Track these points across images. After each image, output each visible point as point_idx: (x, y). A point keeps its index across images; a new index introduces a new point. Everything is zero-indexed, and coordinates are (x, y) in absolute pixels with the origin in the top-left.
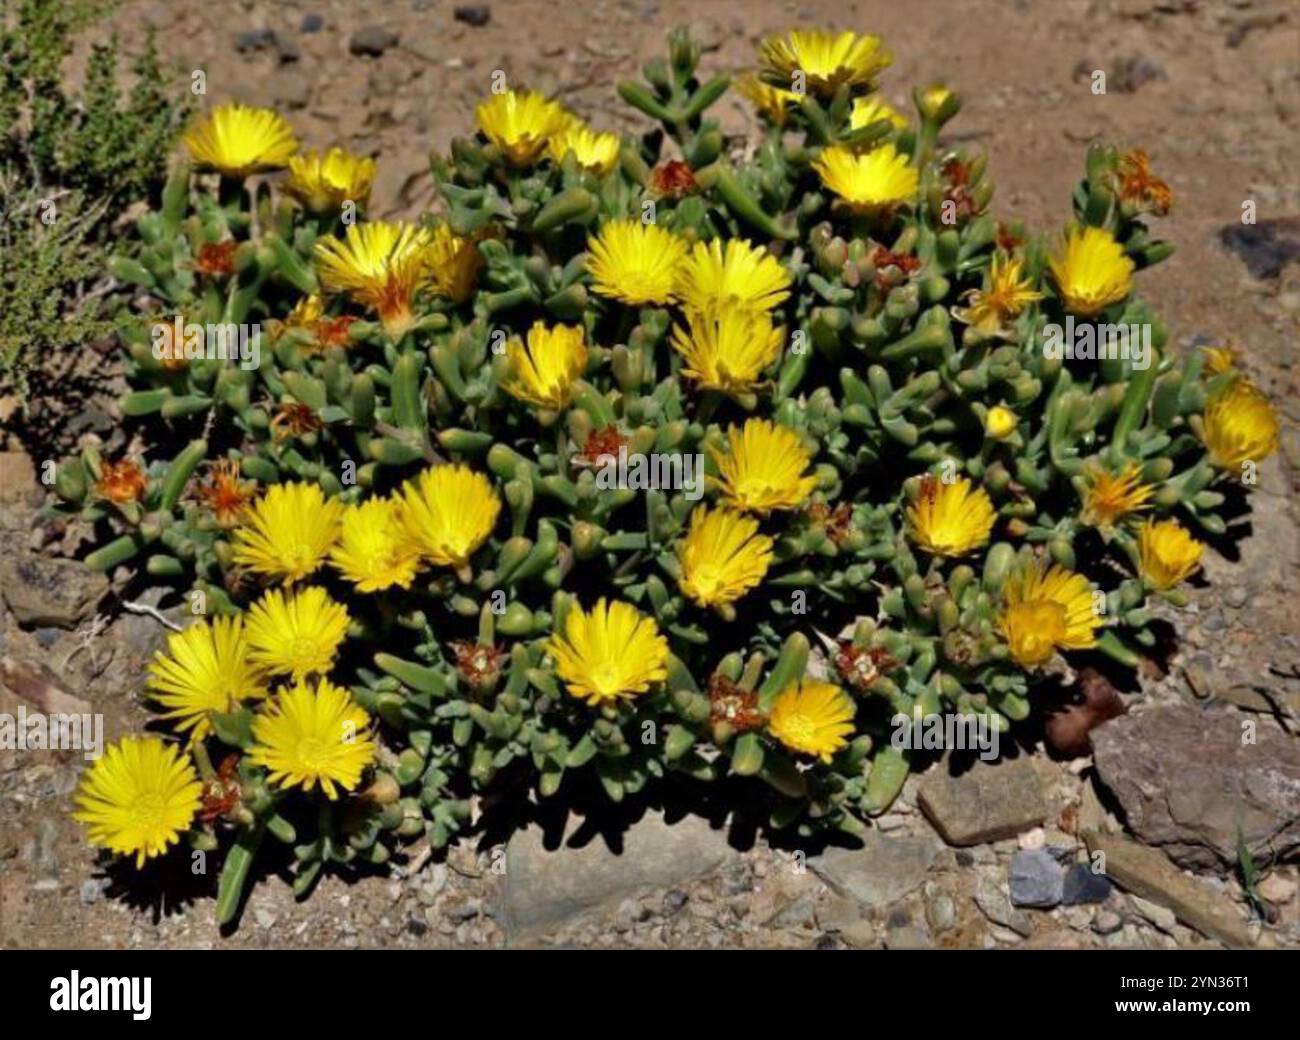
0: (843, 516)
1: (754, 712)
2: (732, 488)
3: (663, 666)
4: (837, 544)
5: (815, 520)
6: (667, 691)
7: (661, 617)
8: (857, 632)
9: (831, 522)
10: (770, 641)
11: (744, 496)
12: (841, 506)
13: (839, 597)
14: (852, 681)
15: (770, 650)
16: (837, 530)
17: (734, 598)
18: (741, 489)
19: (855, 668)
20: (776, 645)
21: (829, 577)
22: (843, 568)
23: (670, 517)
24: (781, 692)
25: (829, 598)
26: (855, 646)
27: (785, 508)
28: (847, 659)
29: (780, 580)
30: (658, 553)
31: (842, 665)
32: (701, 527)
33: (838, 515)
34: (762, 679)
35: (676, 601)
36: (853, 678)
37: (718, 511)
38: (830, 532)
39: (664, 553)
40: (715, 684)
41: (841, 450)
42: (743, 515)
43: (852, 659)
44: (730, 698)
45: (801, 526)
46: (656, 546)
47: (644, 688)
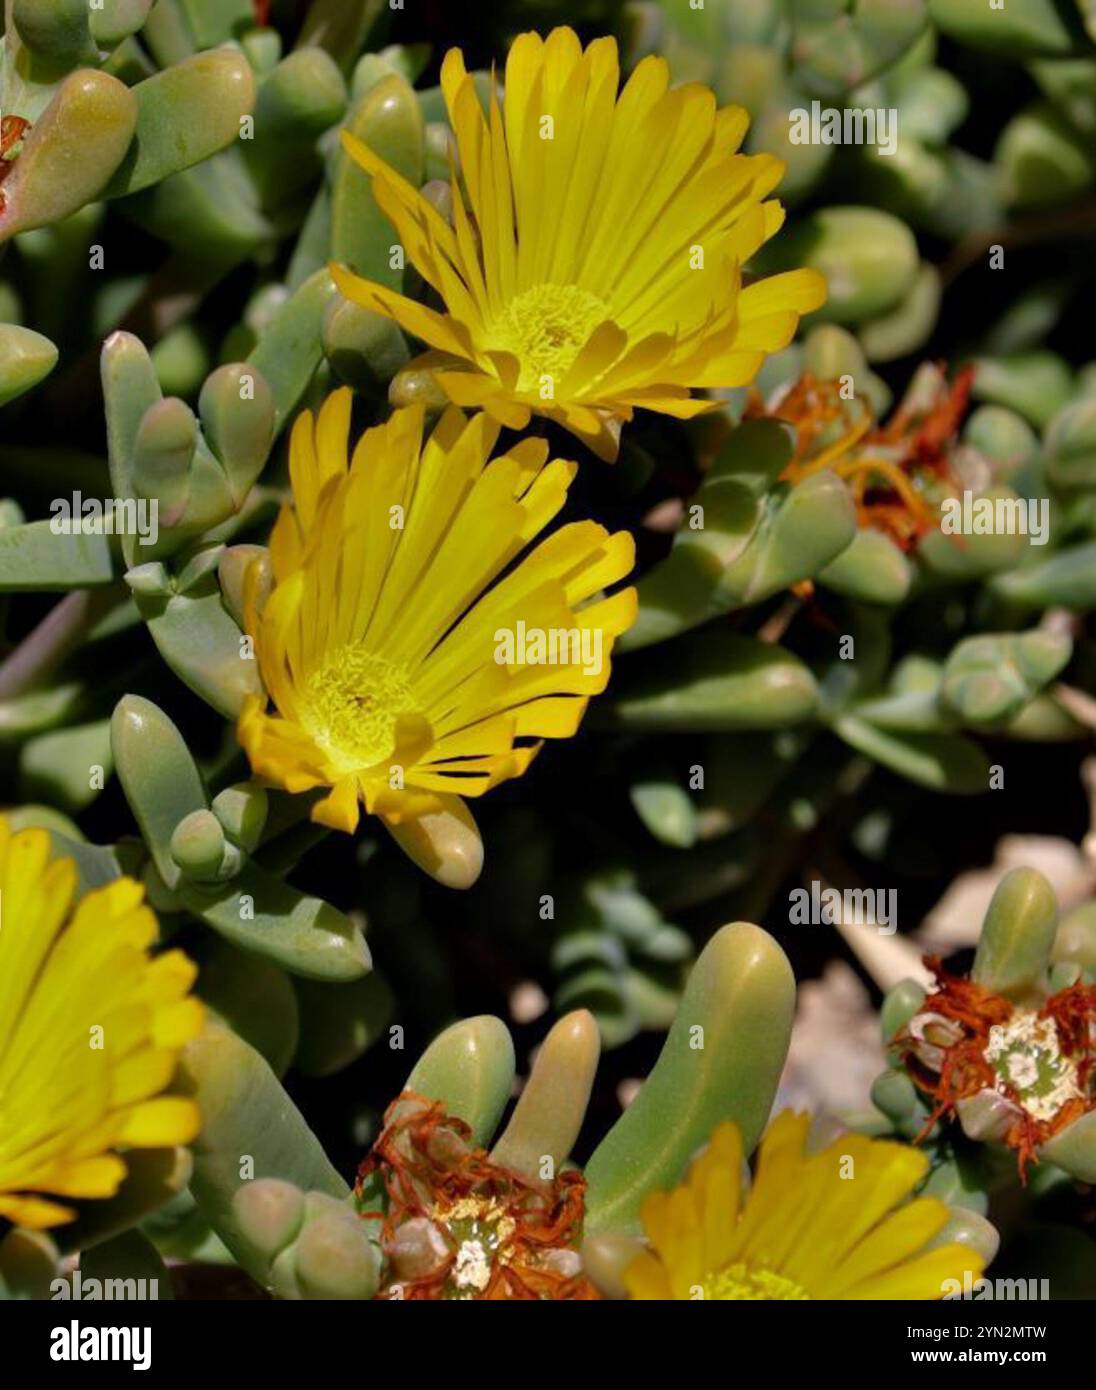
0: (935, 431)
1: (568, 1262)
2: (461, 332)
3: (179, 1085)
4: (911, 547)
5: (813, 450)
6: (197, 1182)
7: (171, 874)
8: (997, 914)
9: (884, 458)
10: (640, 959)
11: (507, 363)
12: (927, 385)
13: (925, 769)
14: (973, 1128)
15: (638, 991)
16: (913, 489)
17: (476, 788)
18: (492, 337)
19: (988, 1072)
20: (667, 974)
21: (881, 684)
22: (939, 649)
23: (202, 455)
24: (679, 1175)
25: (884, 777)
26: (988, 977)
27: (684, 409)
28: (951, 1031)
29: (673, 704)
30: (155, 604)
31: (932, 1058)
32: (331, 491)
33: (918, 422)
34: (602, 1113)
35: (234, 802)
36: (980, 1113)
37: (403, 423)
38: (878, 497)
39: (179, 603)
40: (401, 1147)
41: (930, 147)
42: (506, 441)
43: (974, 1034)
44: (467, 1207)
45: (754, 481)
46: (145, 576)
47: (101, 1180)
